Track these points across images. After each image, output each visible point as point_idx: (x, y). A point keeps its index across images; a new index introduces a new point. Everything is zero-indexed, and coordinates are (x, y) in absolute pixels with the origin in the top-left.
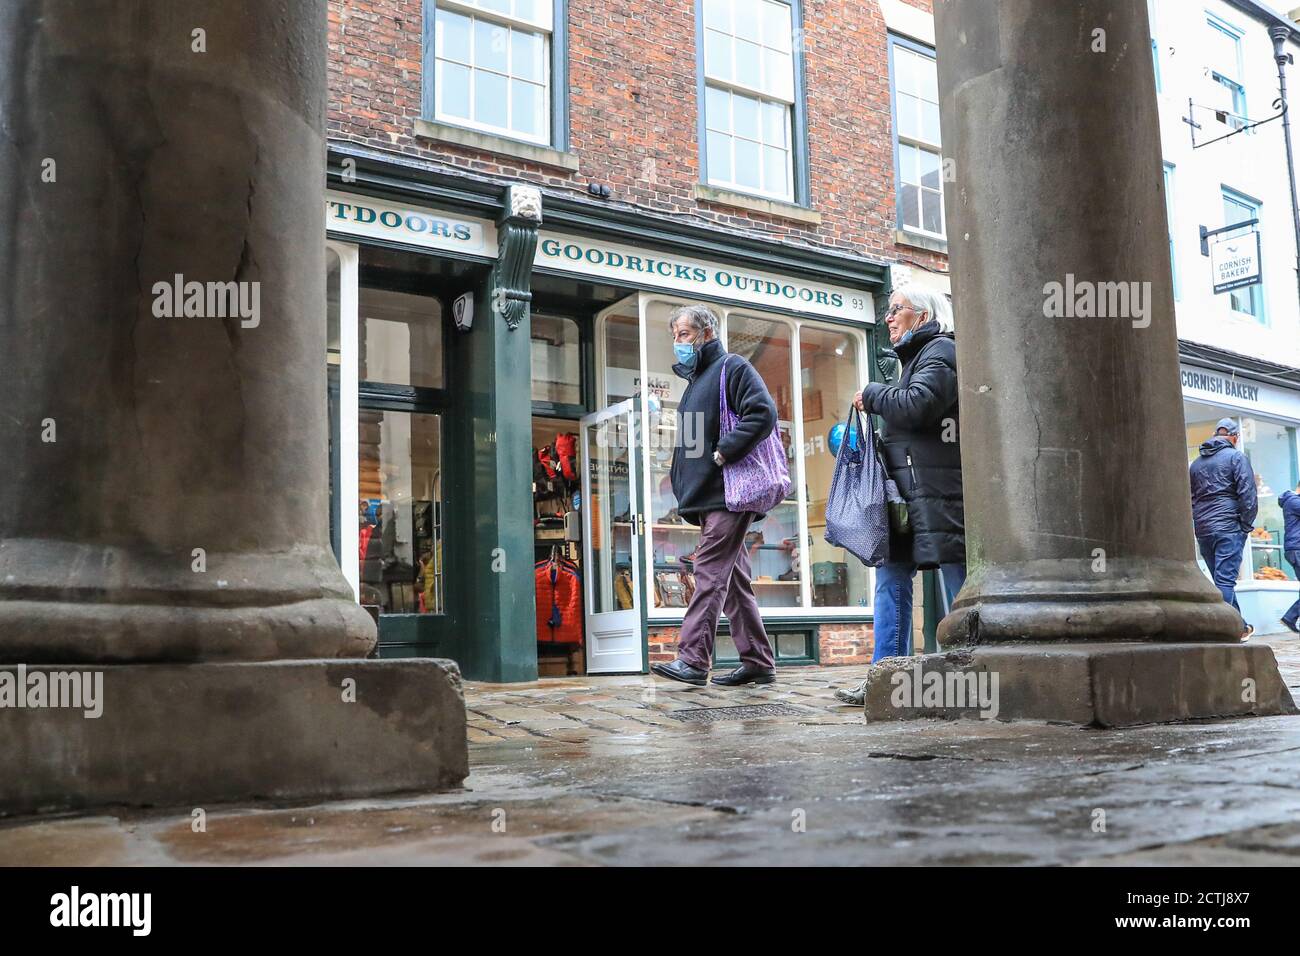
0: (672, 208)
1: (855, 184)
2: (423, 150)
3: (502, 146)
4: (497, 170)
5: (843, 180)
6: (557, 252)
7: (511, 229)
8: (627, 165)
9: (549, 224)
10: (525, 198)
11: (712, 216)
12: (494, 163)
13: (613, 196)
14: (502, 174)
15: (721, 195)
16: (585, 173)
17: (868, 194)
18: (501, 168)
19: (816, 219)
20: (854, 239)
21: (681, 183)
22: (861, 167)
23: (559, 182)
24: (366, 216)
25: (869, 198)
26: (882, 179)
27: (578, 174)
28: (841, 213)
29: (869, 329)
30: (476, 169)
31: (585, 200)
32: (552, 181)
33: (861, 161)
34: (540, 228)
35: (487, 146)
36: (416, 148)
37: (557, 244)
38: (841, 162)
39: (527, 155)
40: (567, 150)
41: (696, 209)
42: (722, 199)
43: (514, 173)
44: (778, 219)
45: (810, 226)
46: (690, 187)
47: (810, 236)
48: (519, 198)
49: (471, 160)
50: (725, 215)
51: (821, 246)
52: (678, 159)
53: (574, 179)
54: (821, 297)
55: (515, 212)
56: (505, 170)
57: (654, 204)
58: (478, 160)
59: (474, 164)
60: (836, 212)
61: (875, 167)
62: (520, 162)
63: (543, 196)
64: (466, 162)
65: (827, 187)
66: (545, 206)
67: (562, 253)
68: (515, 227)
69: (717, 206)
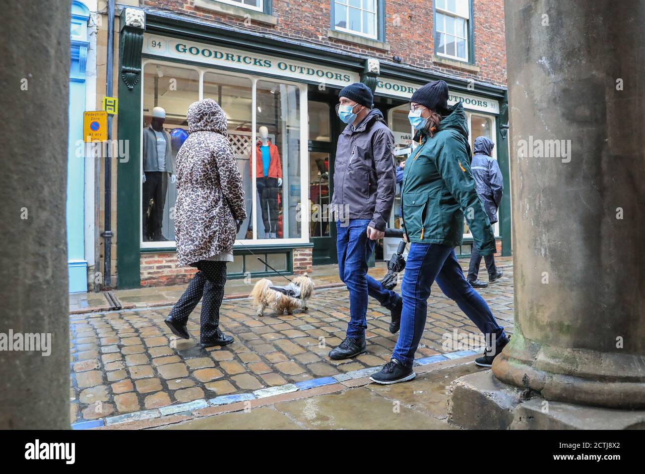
0: (424, 66)
1: (492, 54)
2: (331, 43)
3: (361, 41)
4: (359, 50)
5: (487, 53)
6: (382, 86)
7: (367, 77)
8: (407, 47)
9: (383, 75)
10: (373, 64)
11: (439, 69)
12: (357, 48)
13: (402, 61)
14: (361, 53)
15: (443, 60)
16: (392, 51)
17: (497, 58)
18: (360, 50)
19: (478, 69)
20: (491, 78)
21: (427, 55)
22: (494, 46)
23: (382, 56)
24: (311, 72)
25: (497, 60)
26: (502, 51)
27: (389, 52)
28: (487, 67)
29: (496, 116)
30: (351, 51)
31: (392, 63)
32: (379, 55)
33: (494, 43)
34: (378, 76)
35: (356, 41)
36: (328, 42)
37: (382, 82)
38: (486, 45)
39: (371, 44)
40: (384, 41)
41: (433, 66)
42: (443, 62)
43: (365, 52)
44: (463, 70)
45: (475, 73)
46: (430, 57)
47: (475, 77)
48: (371, 64)
49: (349, 47)
50: (443, 69)
51: (479, 81)
52: (426, 44)
53: (388, 54)
54: (479, 103)
55: (370, 71)
56: (362, 51)
57: (418, 64)
58: (352, 47)
59: (350, 48)
60: (485, 66)
61: (499, 46)
62: (367, 47)
63: (380, 63)
64: (347, 48)
65: (481, 55)
66: (381, 67)
67: (384, 86)
68: (369, 76)
69: (441, 65)
